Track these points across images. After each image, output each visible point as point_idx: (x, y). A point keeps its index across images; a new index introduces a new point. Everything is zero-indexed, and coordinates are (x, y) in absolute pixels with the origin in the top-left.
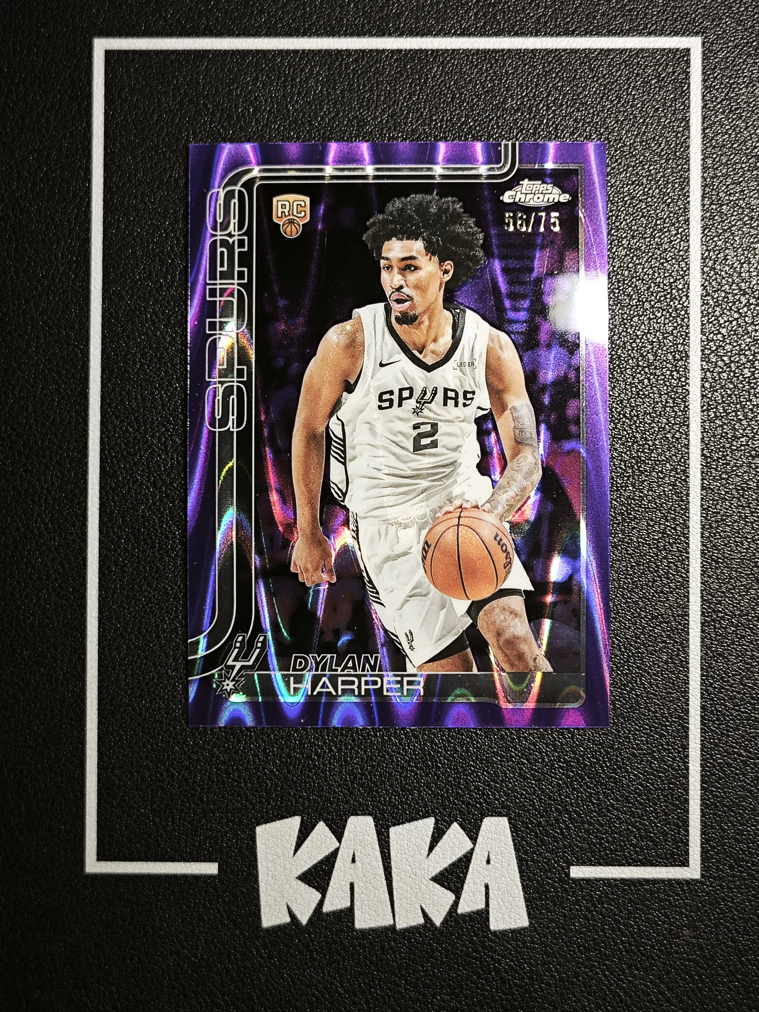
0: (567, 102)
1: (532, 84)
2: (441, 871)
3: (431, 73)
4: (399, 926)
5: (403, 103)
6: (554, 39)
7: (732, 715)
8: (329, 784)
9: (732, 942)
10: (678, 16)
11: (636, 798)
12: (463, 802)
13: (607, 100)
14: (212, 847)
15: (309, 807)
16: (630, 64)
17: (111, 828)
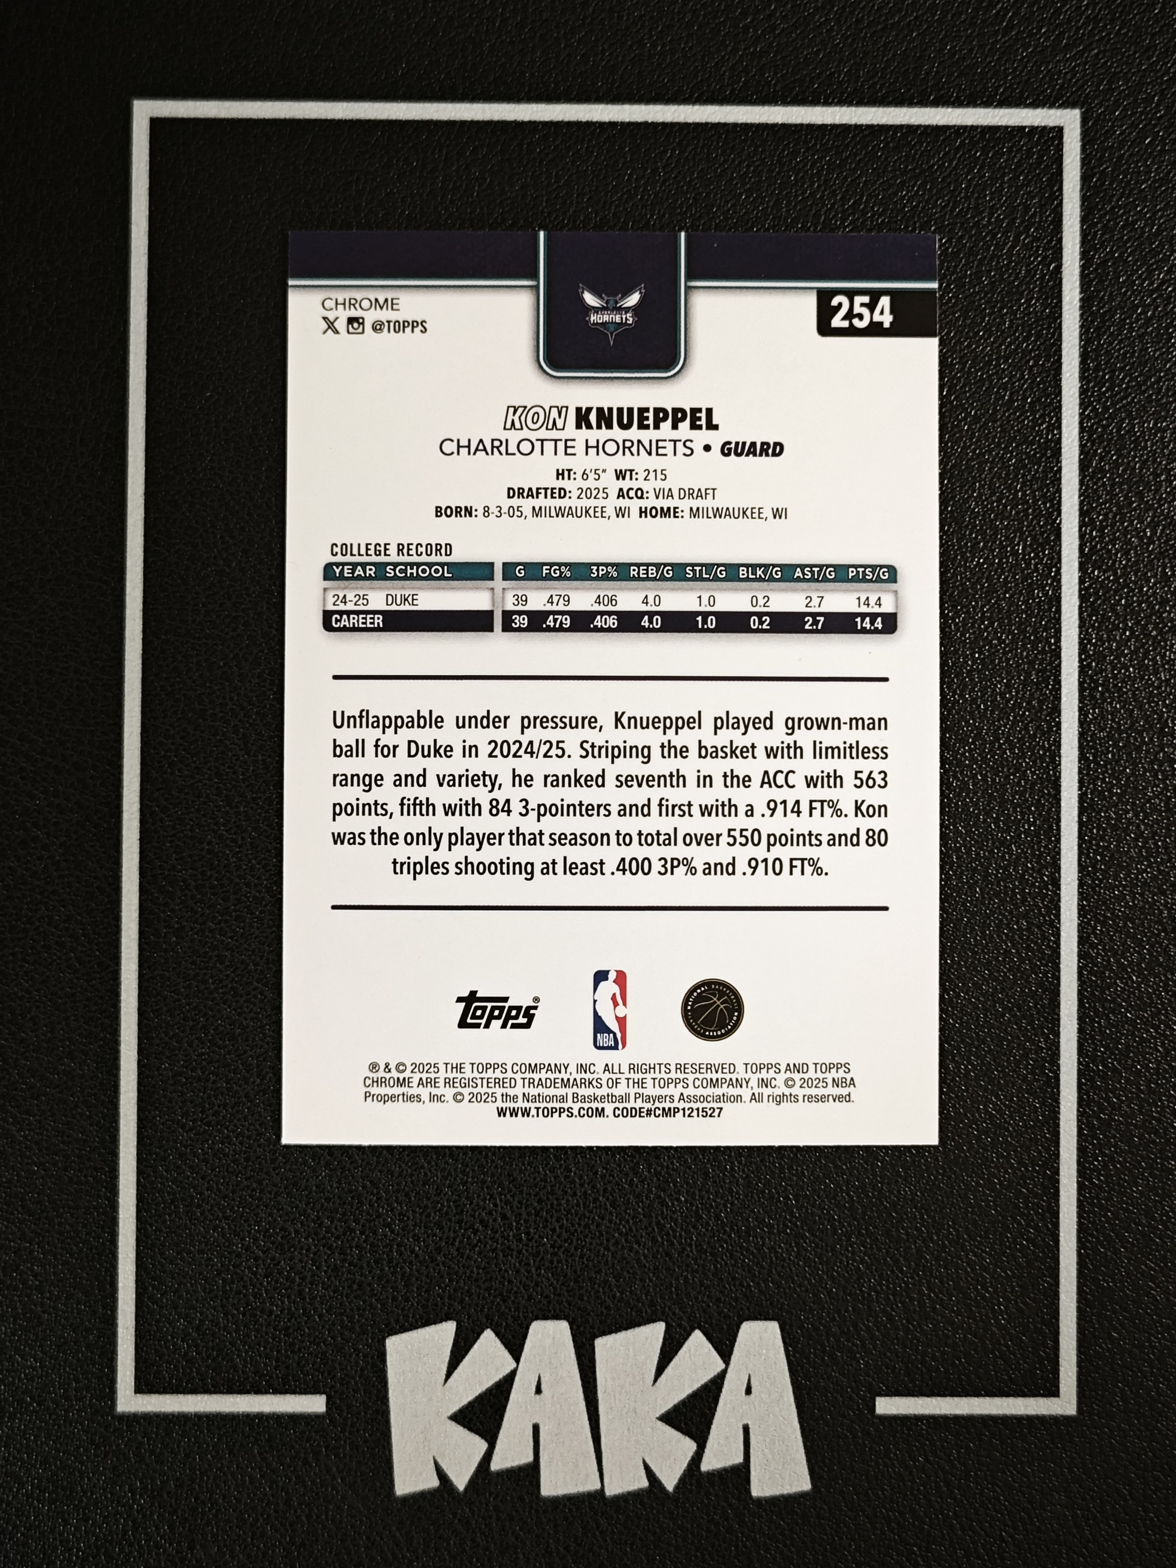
0: (873, 208)
1: (819, 179)
2: (675, 1406)
3: (661, 159)
4: (610, 1492)
5: (617, 206)
6: (853, 109)
7: (1125, 1161)
8: (500, 1270)
9: (1126, 1514)
10: (1044, 77)
11: (976, 1289)
12: (709, 1297)
13: (935, 206)
14: (317, 1370)
15: (470, 1305)
16: (971, 150)
17: (159, 1341)
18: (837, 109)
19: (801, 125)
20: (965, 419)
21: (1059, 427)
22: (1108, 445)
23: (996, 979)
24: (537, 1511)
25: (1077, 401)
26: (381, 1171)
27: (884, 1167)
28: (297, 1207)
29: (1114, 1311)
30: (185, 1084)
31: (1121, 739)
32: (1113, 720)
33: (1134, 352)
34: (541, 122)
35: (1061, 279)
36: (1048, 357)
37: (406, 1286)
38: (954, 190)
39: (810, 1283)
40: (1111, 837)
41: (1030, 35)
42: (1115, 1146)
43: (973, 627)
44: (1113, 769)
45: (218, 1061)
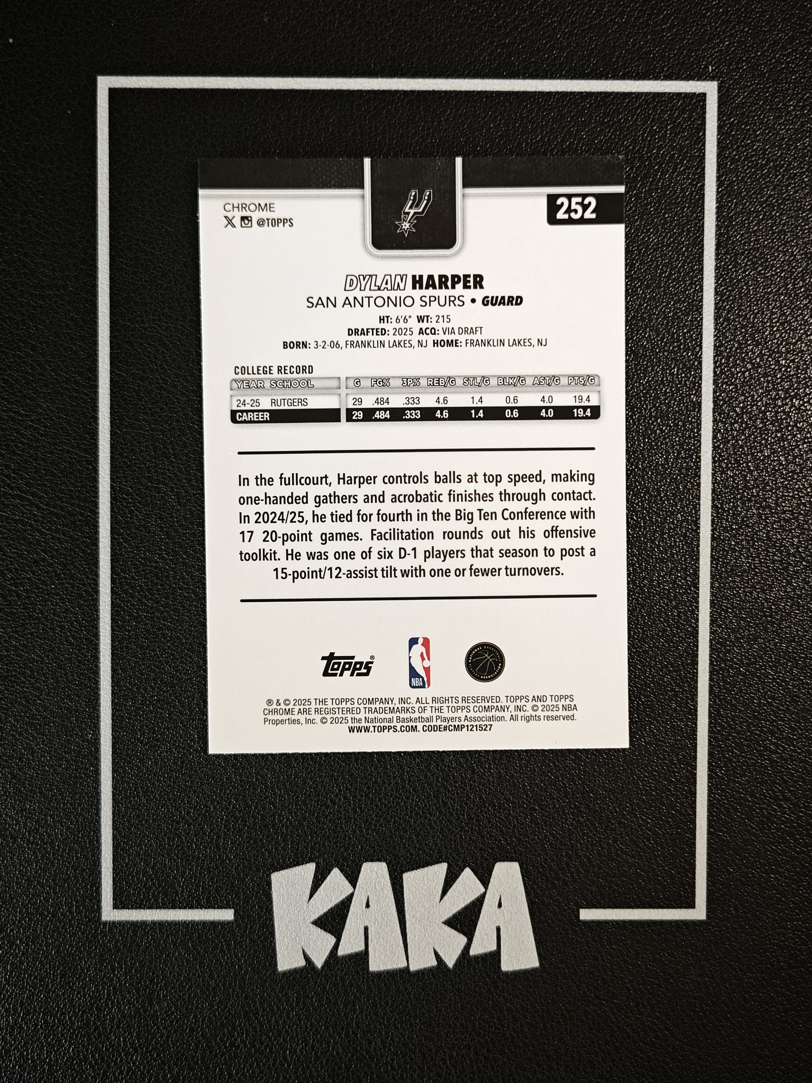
1: (547, 128)
2: (454, 915)
3: (444, 115)
6: (569, 81)
8: (343, 831)
9: (736, 980)
10: (694, 60)
11: (644, 842)
12: (476, 847)
13: (622, 145)
14: (229, 894)
15: (324, 853)
16: (646, 109)
17: (128, 876)
18: (558, 81)
19: (536, 92)
20: (640, 286)
21: (702, 291)
22: (733, 303)
23: (657, 648)
24: (367, 980)
25: (714, 275)
26: (267, 770)
27: (586, 766)
28: (214, 792)
29: (730, 855)
30: (143, 715)
31: (739, 494)
32: (734, 481)
33: (751, 242)
34: (365, 91)
35: (704, 194)
36: (694, 245)
37: (283, 841)
38: (635, 135)
39: (539, 839)
40: (731, 557)
41: (686, 32)
42: (733, 752)
43: (644, 421)
44: (734, 514)
45: (163, 699)
